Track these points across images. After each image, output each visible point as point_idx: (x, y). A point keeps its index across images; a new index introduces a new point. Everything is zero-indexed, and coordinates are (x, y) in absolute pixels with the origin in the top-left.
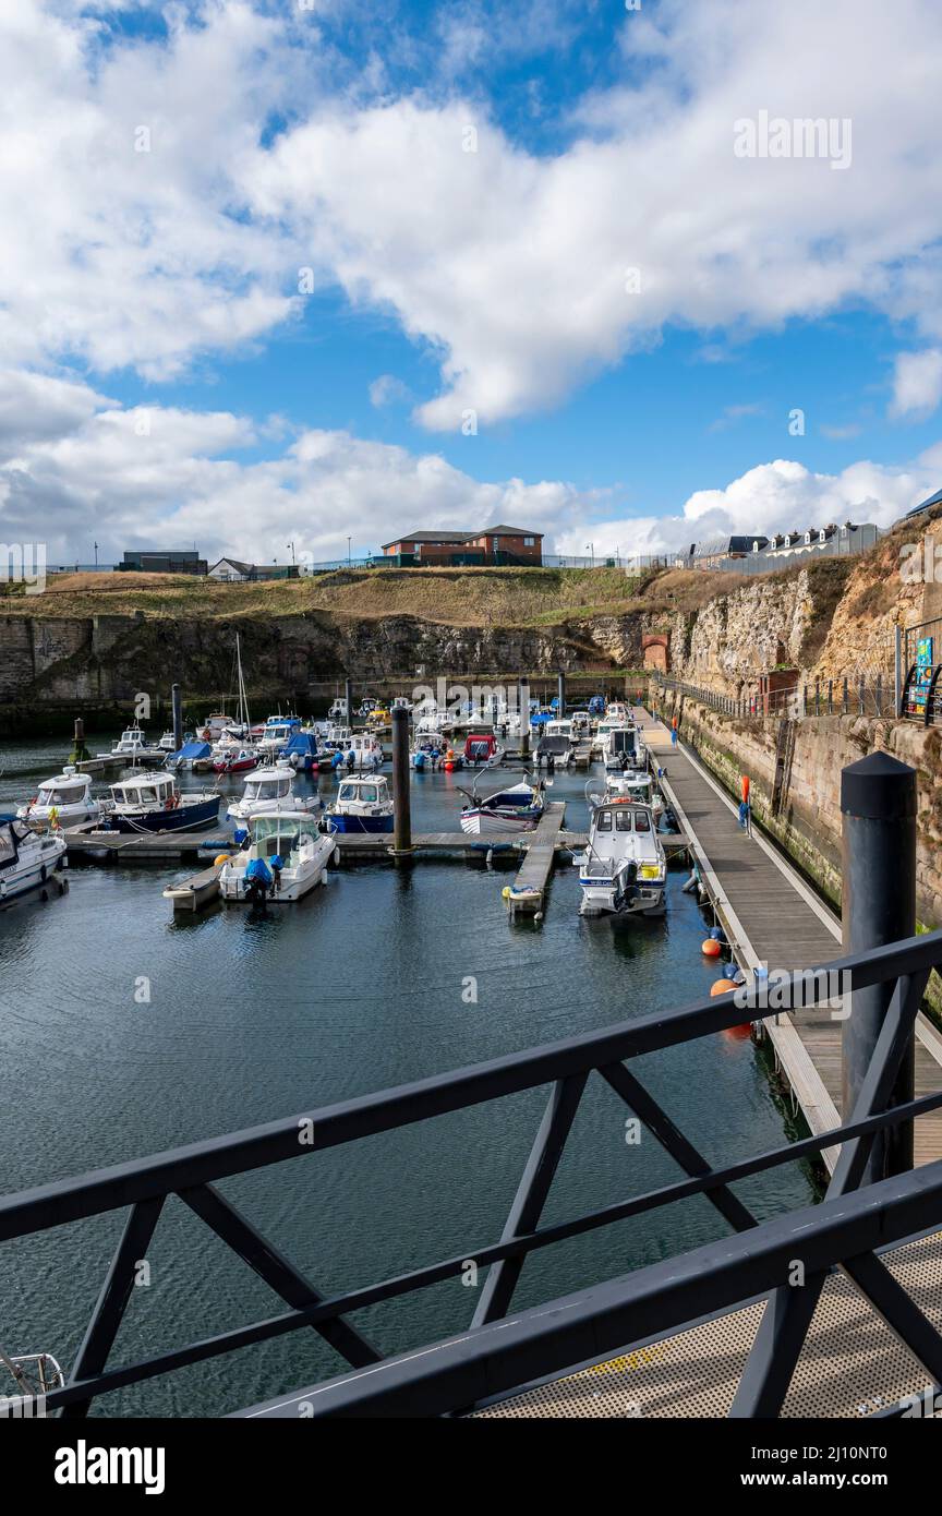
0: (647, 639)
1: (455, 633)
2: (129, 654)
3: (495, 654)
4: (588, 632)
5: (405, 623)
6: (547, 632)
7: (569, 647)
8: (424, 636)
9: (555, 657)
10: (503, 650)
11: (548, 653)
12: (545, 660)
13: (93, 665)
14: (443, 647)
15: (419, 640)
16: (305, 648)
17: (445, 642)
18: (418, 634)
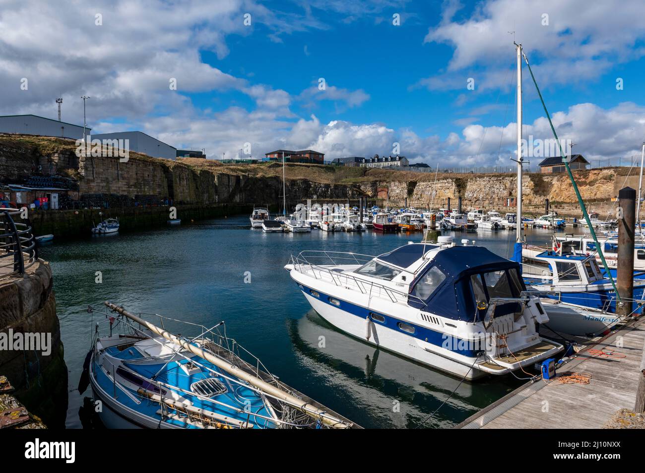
0: (379, 189)
1: (322, 185)
2: (248, 188)
3: (335, 193)
4: (359, 187)
5: (305, 182)
6: (349, 186)
7: (356, 191)
8: (312, 186)
9: (353, 194)
10: (337, 191)
11: (350, 192)
12: (349, 195)
13: (241, 191)
14: (318, 190)
15: (311, 187)
16: (274, 188)
17: (319, 188)
18: (310, 185)
